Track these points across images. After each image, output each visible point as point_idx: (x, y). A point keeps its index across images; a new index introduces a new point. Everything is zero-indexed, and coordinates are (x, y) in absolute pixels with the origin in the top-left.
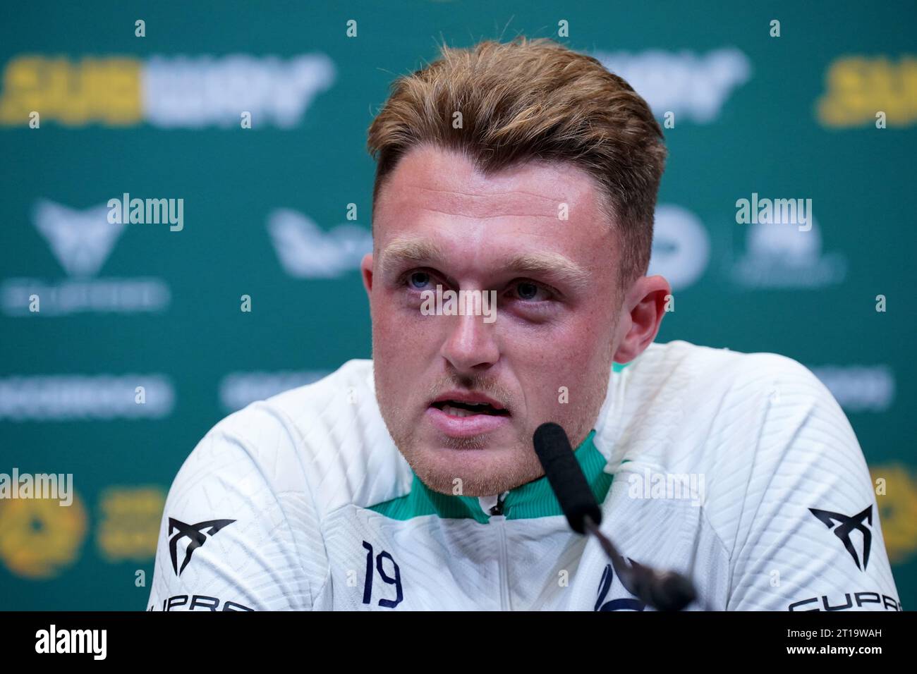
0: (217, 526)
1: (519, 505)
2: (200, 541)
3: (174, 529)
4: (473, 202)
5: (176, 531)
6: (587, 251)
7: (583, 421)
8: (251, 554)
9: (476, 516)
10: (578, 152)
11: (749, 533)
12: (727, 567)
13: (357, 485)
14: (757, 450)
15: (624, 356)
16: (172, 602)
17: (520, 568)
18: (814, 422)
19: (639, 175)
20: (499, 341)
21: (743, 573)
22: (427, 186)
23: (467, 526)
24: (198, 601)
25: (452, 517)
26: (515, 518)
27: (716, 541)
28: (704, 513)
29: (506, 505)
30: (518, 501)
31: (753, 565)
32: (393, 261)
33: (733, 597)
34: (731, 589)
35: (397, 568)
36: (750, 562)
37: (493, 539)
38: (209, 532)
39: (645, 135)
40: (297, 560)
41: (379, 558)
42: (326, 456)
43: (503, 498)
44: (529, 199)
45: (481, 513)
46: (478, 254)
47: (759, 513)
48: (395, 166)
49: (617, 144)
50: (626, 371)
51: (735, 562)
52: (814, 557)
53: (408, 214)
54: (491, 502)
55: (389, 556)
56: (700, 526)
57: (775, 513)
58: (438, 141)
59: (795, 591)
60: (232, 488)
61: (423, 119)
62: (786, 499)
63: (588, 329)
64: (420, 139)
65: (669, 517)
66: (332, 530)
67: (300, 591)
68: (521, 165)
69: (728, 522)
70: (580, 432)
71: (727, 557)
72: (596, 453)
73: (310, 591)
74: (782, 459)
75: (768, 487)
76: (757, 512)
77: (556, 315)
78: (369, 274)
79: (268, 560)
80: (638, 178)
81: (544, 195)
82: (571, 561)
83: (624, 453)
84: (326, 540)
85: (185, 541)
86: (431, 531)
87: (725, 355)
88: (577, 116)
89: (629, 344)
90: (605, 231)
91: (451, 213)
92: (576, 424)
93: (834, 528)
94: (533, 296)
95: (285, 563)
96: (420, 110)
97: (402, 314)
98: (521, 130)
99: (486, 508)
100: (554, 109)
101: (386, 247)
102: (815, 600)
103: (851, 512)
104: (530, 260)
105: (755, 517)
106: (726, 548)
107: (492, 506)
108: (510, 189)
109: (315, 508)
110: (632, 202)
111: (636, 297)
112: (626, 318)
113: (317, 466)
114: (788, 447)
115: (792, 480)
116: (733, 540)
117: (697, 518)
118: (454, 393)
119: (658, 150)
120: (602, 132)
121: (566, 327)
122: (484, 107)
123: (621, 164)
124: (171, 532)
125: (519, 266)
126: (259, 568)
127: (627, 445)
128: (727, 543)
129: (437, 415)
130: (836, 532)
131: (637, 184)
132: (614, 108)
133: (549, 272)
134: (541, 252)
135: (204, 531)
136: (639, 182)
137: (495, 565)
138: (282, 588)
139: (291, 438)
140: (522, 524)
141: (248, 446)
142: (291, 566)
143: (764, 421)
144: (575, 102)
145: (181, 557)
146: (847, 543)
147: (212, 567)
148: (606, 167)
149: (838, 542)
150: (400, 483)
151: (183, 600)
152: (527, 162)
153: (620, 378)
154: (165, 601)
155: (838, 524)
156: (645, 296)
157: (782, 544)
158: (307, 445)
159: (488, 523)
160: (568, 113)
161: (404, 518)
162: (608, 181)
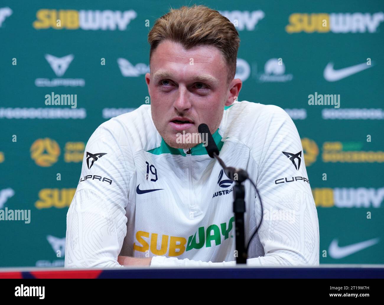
0: (101, 155)
1: (195, 151)
2: (96, 159)
3: (88, 155)
4: (183, 59)
5: (89, 156)
6: (218, 74)
7: (216, 125)
8: (111, 164)
9: (182, 154)
10: (215, 42)
11: (264, 159)
12: (257, 170)
13: (144, 144)
14: (267, 134)
15: (228, 104)
16: (87, 177)
17: (195, 170)
18: (285, 126)
19: (233, 48)
20: (192, 102)
21: (262, 171)
22: (168, 54)
23: (179, 157)
24: (95, 177)
25: (175, 154)
26: (194, 155)
27: (254, 162)
28: (250, 153)
29: (191, 151)
30: (195, 150)
31: (265, 169)
32: (157, 77)
33: (259, 178)
34: (258, 176)
35: (156, 170)
36: (264, 168)
37: (187, 161)
38: (98, 157)
39: (234, 35)
40: (125, 166)
41: (151, 167)
42: (135, 136)
43: (190, 149)
44: (200, 57)
45: (184, 153)
46: (184, 75)
47: (267, 153)
48: (156, 46)
49: (226, 39)
50: (228, 110)
51: (259, 168)
52: (283, 166)
53: (162, 62)
54: (187, 150)
55: (153, 166)
56: (249, 157)
57: (272, 153)
58: (171, 39)
59: (277, 176)
60: (106, 144)
61: (166, 32)
62: (275, 149)
63: (218, 97)
64: (165, 38)
65: (240, 155)
66: (137, 158)
67: (126, 176)
68: (197, 46)
69: (258, 156)
70: (215, 128)
71: (257, 166)
72: (219, 135)
73: (129, 176)
74: (274, 137)
75: (270, 146)
76: (266, 153)
77: (209, 93)
78: (148, 80)
79: (117, 166)
80: (232, 49)
81: (204, 56)
82: (210, 168)
83: (227, 136)
84: (135, 161)
85: (91, 159)
86: (167, 159)
87: (259, 105)
88: (214, 31)
89: (230, 100)
90: (223, 66)
91: (175, 62)
92: (214, 126)
93: (290, 158)
94: (201, 87)
95: (122, 167)
96: (165, 29)
97: (161, 93)
98: (197, 37)
99: (185, 151)
100: (207, 29)
101: (155, 72)
102: (283, 179)
103: (295, 153)
104: (201, 77)
105: (266, 154)
106: (257, 164)
107: (187, 151)
108: (194, 54)
109: (131, 151)
110: (231, 57)
111: (232, 86)
112: (229, 92)
113: (132, 138)
114: (277, 133)
115: (277, 143)
116: (259, 162)
117: (248, 155)
118: (178, 118)
119: (238, 40)
120: (222, 36)
121: (212, 97)
122: (186, 29)
123: (227, 45)
124: (87, 156)
125: (198, 79)
126: (113, 168)
127: (228, 133)
128: (257, 162)
129: (173, 124)
130: (290, 159)
131: (232, 51)
132: (225, 28)
133: (206, 81)
134: (204, 74)
135: (97, 156)
136: (233, 51)
137: (187, 170)
138: (121, 174)
139: (124, 129)
140: (196, 157)
141: (111, 131)
142: (124, 168)
143: (270, 126)
144: (213, 26)
145: (90, 164)
146: (293, 162)
147: (99, 167)
148: (223, 46)
149: (291, 162)
150: (157, 143)
151: (90, 177)
152: (199, 46)
153: (226, 112)
154: (85, 177)
155: (291, 156)
156: (235, 85)
157: (274, 163)
158: (129, 131)
159: (186, 156)
160: (212, 30)
161: (158, 154)
162: (224, 51)
